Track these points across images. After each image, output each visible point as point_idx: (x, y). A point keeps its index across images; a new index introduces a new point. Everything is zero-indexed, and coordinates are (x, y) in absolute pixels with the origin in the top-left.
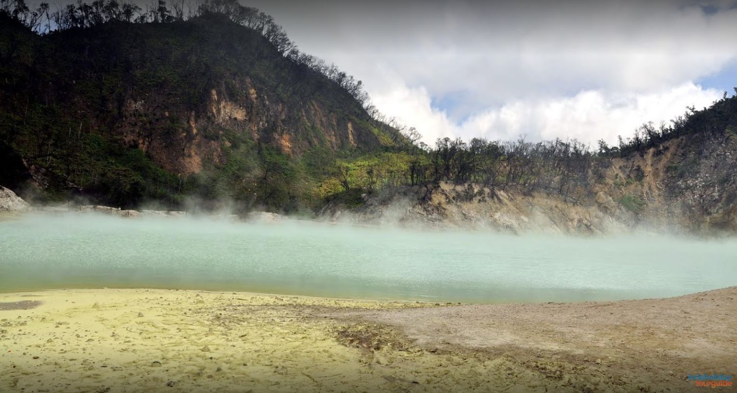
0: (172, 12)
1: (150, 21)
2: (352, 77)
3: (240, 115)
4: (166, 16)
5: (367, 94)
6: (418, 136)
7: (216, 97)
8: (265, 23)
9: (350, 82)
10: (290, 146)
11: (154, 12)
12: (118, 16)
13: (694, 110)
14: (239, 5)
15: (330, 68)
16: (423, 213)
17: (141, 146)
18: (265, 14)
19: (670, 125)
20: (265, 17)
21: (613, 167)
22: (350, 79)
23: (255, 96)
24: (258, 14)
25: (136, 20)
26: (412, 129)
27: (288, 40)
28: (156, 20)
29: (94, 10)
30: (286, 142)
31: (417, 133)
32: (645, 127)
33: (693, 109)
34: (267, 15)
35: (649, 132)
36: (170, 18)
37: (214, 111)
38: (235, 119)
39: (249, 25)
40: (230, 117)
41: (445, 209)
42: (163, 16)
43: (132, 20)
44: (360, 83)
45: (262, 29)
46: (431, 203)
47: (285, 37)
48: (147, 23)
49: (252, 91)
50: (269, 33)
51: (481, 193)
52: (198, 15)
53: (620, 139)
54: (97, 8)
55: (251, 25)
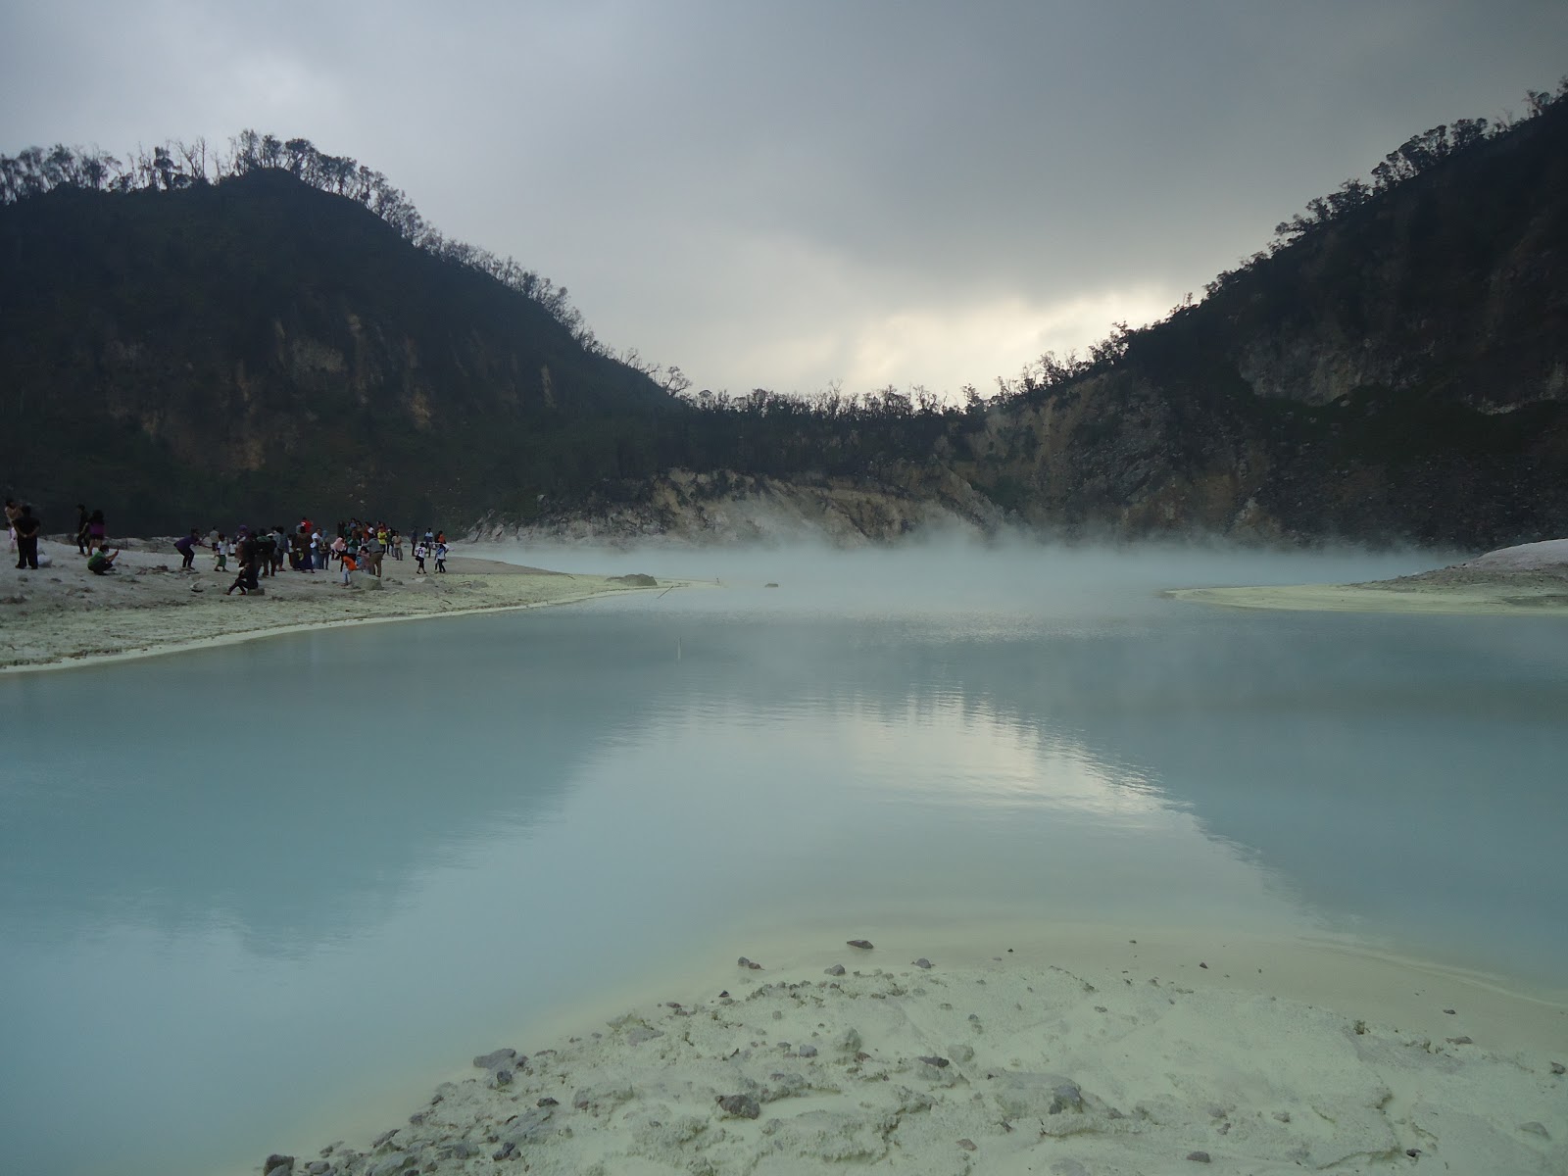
0: (184, 168)
1: (140, 185)
2: (548, 281)
3: (332, 363)
4: (173, 177)
5: (577, 312)
6: (684, 383)
7: (282, 331)
8: (371, 186)
9: (544, 291)
10: (428, 414)
11: (148, 169)
12: (74, 179)
13: (1127, 329)
14: (318, 153)
15: (506, 267)
16: (634, 521)
17: (146, 426)
18: (369, 170)
19: (1085, 356)
20: (369, 174)
21: (987, 432)
22: (544, 284)
23: (358, 326)
24: (357, 169)
25: (111, 185)
26: (672, 370)
27: (419, 217)
28: (153, 186)
29: (23, 167)
30: (421, 407)
31: (681, 378)
32: (1046, 360)
33: (1125, 326)
34: (374, 172)
35: (1050, 368)
36: (181, 178)
37: (281, 357)
38: (324, 370)
39: (341, 190)
40: (312, 368)
41: (674, 514)
42: (166, 176)
43: (104, 185)
44: (563, 291)
45: (366, 196)
46: (650, 505)
47: (412, 211)
48: (135, 191)
49: (353, 319)
50: (381, 203)
51: (740, 484)
52: (237, 174)
53: (1001, 383)
54: (29, 166)
55: (345, 190)
